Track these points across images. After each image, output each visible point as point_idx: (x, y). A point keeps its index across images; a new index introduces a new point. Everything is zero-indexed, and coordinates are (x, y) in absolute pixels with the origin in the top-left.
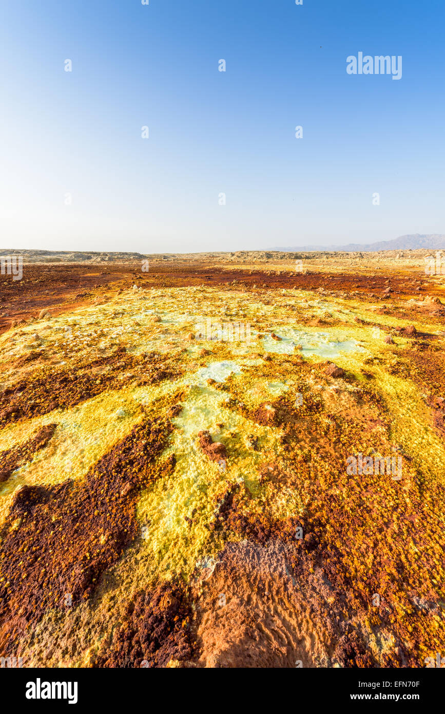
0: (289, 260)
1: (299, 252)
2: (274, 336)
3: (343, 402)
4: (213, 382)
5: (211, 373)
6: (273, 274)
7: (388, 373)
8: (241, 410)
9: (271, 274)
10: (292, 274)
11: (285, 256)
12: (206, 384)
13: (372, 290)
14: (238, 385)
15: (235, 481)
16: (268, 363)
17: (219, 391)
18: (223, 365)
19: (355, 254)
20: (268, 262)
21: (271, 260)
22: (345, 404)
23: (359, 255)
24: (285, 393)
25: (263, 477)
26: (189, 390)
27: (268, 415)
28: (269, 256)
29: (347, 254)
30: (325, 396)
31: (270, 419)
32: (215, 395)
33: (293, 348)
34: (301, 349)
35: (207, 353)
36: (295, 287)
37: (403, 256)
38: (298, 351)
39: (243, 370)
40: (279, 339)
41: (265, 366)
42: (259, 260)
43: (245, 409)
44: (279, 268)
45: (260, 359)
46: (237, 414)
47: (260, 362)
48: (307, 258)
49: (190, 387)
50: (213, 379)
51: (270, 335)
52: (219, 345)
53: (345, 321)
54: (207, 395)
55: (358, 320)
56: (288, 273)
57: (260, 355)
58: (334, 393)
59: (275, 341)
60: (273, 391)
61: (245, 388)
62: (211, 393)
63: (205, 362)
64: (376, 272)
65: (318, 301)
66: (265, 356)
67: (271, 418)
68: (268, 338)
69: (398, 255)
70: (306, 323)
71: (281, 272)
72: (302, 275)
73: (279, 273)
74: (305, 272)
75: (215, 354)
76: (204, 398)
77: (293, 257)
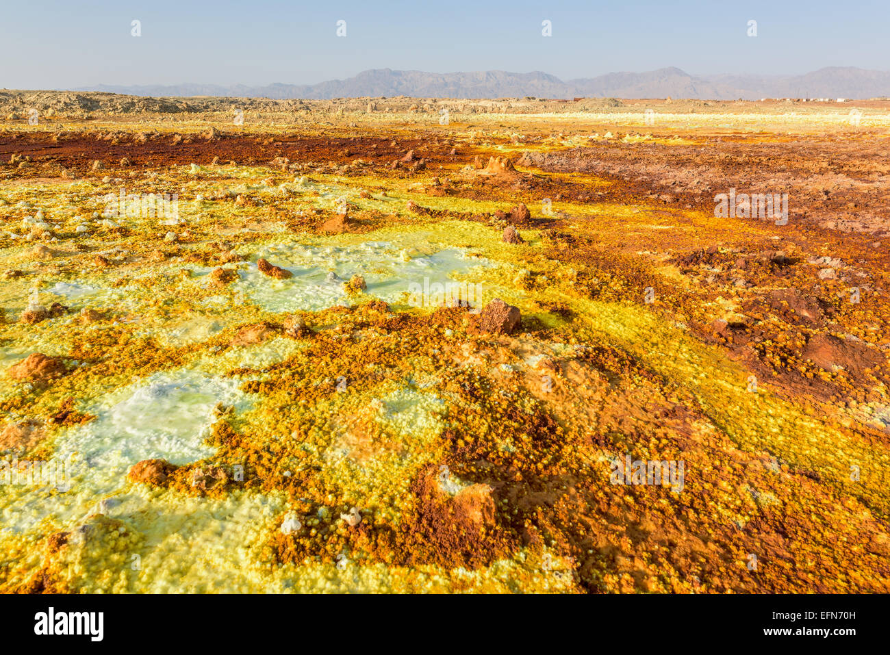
0: (144, 113)
2: (267, 267)
4: (165, 473)
5: (127, 437)
6: (128, 139)
7: (586, 297)
8: (362, 540)
9: (121, 142)
10: (178, 138)
11: (133, 104)
12: (142, 492)
14: (276, 447)
16: (308, 344)
17: (218, 501)
18: (161, 392)
19: (292, 103)
21: (96, 114)
23: (298, 105)
24: (446, 417)
26: (74, 556)
27: (476, 515)
28: (89, 103)
29: (276, 104)
31: (489, 528)
32: (215, 524)
33: (341, 289)
34: (364, 286)
35: (56, 367)
37: (376, 109)
38: (360, 292)
39: (253, 388)
40: (285, 274)
41: (310, 354)
42: (65, 114)
43: (375, 529)
44: (133, 127)
45: (279, 338)
46: (358, 564)
47: (287, 347)
48: (191, 109)
49: (77, 539)
50: (152, 456)
51: (253, 268)
52: (91, 328)
53: (392, 214)
54: (174, 539)
55: (418, 209)
56: (169, 137)
57: (273, 327)
59: (279, 284)
60: (411, 424)
61: (314, 449)
62: (188, 525)
63: (71, 401)
65: (301, 181)
66: (293, 325)
67: (491, 522)
68: (251, 278)
69: (369, 107)
70: (314, 228)
71: (148, 136)
72: (204, 139)
73: (142, 138)
74: (211, 133)
75: (94, 362)
76: (172, 562)
77: (157, 108)
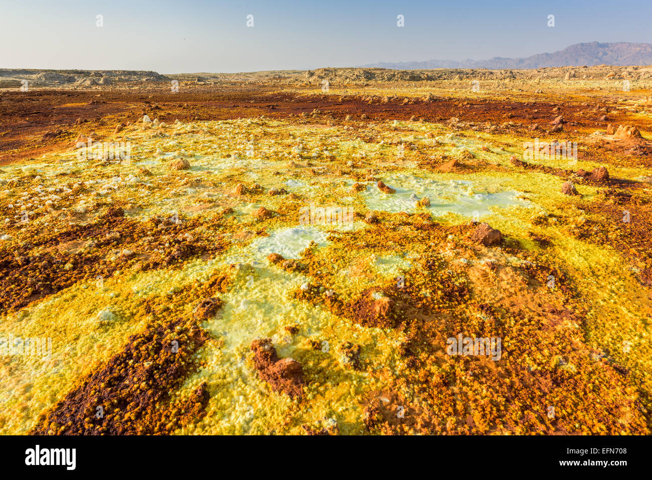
0: (401, 82)
1: (417, 69)
2: (382, 186)
3: (504, 284)
4: (278, 259)
5: (276, 244)
6: (377, 101)
7: (573, 237)
8: (328, 302)
9: (374, 102)
10: (406, 100)
11: (394, 75)
12: (267, 262)
13: (534, 121)
14: (322, 263)
15: (321, 426)
16: (373, 227)
17: (289, 273)
18: (297, 232)
19: (503, 72)
20: (367, 85)
21: (372, 82)
22: (508, 286)
23: (508, 74)
24: (405, 272)
25: (371, 415)
26: (235, 272)
27: (377, 308)
28: (369, 75)
29: (491, 73)
30: (474, 275)
31: (380, 315)
32: (283, 280)
33: (414, 204)
34: (428, 205)
35: (269, 214)
36: (413, 116)
37: (574, 76)
38: (424, 208)
39: (331, 239)
40: (391, 191)
41: (369, 231)
42: (354, 82)
43: (336, 300)
44: (386, 92)
45: (361, 221)
46: (322, 309)
47: (362, 225)
48: (429, 78)
49: (238, 268)
50: (280, 254)
51: (375, 185)
52: (290, 202)
53: (495, 163)
54: (267, 279)
55: (517, 162)
56: (400, 100)
57: (359, 215)
58: (488, 270)
59: (384, 195)
60: (385, 270)
61: (336, 267)
62: (274, 277)
63: (265, 228)
64: (537, 97)
65: (450, 136)
66: (369, 216)
67: (383, 314)
68: (372, 190)
69: (567, 75)
70: (434, 167)
71: (390, 98)
72: (422, 101)
73: (386, 100)
74: (428, 98)
75: (283, 215)
76: (263, 286)
77: (408, 78)
